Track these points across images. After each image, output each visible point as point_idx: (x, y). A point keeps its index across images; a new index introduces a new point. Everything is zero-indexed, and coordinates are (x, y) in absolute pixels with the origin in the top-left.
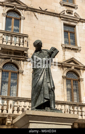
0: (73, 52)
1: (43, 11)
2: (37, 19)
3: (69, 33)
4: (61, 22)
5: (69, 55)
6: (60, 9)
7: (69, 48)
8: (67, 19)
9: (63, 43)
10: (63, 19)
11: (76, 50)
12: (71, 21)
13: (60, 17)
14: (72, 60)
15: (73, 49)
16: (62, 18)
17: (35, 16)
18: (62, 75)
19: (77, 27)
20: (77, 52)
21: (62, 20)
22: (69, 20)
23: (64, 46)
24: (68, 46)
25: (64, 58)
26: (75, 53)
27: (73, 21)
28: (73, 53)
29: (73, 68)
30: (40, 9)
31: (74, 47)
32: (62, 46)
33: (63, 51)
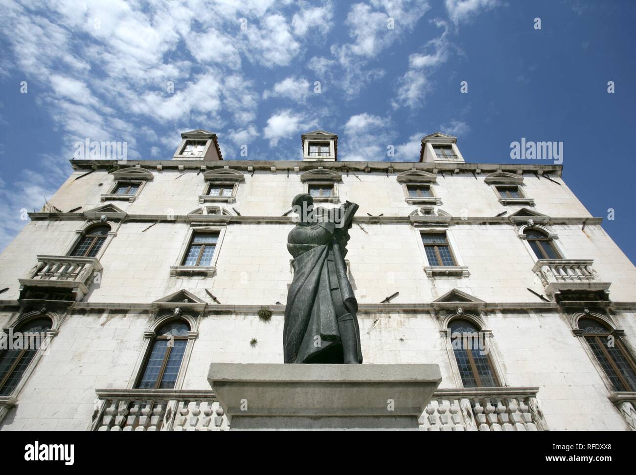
0: (452, 280)
1: (376, 218)
2: (367, 233)
3: (436, 248)
4: (415, 231)
5: (445, 286)
6: (407, 210)
7: (442, 274)
8: (425, 224)
9: (427, 264)
10: (417, 224)
11: (458, 275)
12: (434, 224)
13: (412, 224)
14: (454, 296)
15: (451, 274)
16: (415, 224)
17: (362, 229)
18: (438, 330)
19: (449, 233)
20: (461, 278)
21: (416, 226)
22: (430, 224)
23: (430, 271)
24: (438, 269)
25: (436, 293)
26: (458, 280)
27: (439, 224)
28: (454, 281)
29: (460, 311)
30: (368, 216)
31: (452, 268)
32: (426, 272)
33: (430, 282)
